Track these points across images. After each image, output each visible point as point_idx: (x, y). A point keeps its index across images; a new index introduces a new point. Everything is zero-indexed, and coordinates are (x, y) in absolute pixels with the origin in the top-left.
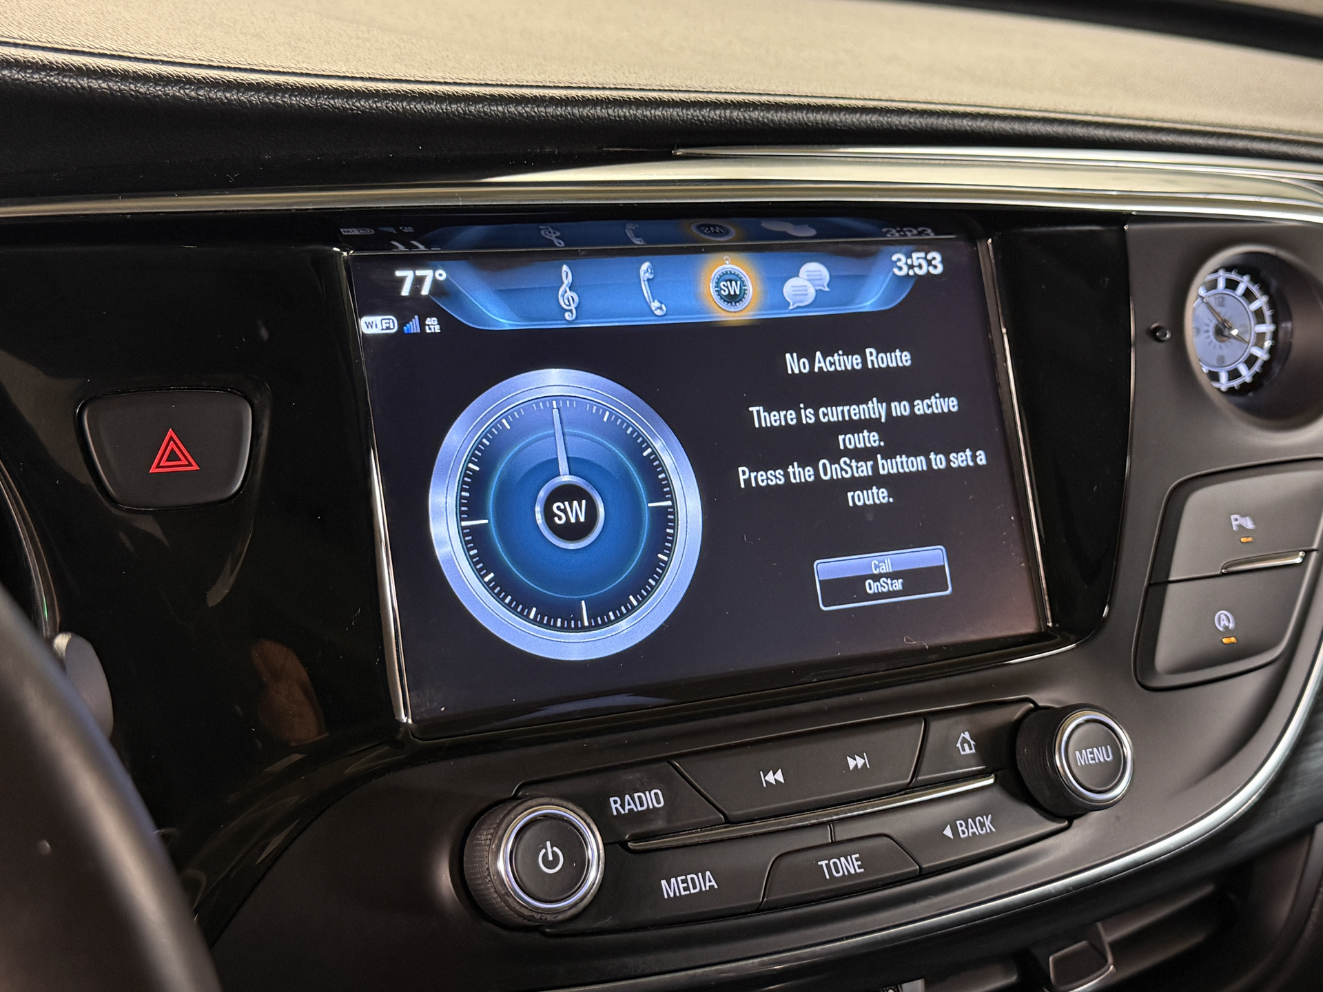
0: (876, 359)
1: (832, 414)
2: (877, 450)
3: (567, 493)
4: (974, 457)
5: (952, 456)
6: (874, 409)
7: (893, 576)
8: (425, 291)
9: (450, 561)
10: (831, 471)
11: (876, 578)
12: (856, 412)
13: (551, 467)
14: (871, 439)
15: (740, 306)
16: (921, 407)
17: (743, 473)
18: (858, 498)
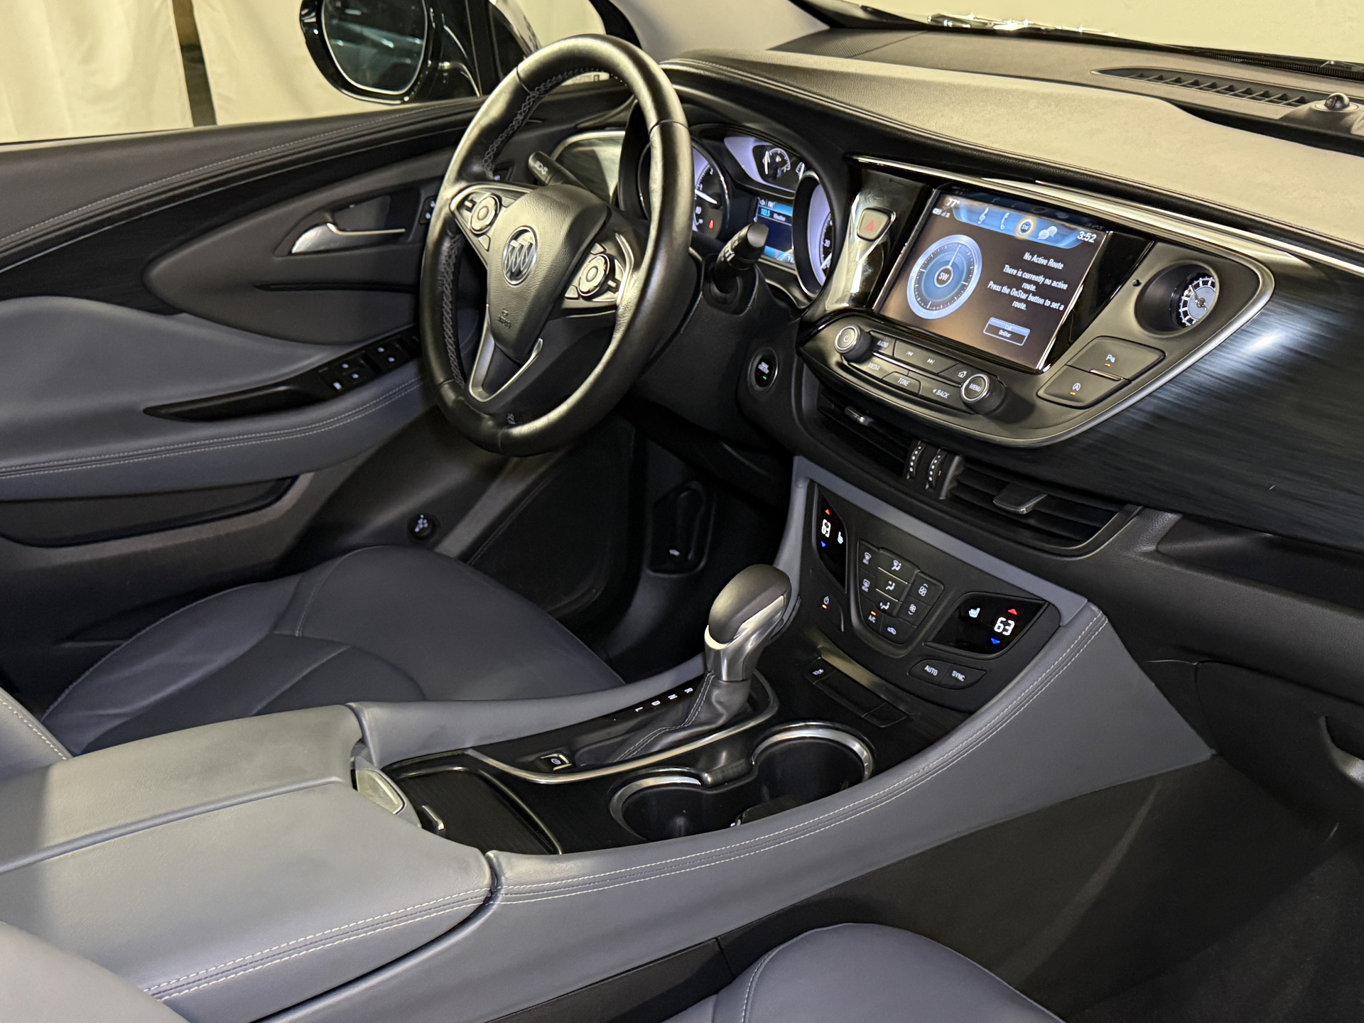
0: (1052, 263)
1: (1027, 276)
2: (1032, 292)
3: (947, 271)
4: (1060, 306)
5: (1053, 303)
6: (1040, 279)
7: (1009, 332)
8: (952, 206)
9: (912, 277)
10: (1014, 293)
11: (1004, 330)
12: (1034, 278)
13: (947, 263)
14: (1033, 288)
15: (1025, 234)
16: (1055, 284)
17: (991, 283)
18: (1016, 304)
